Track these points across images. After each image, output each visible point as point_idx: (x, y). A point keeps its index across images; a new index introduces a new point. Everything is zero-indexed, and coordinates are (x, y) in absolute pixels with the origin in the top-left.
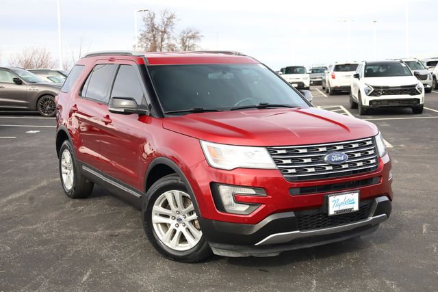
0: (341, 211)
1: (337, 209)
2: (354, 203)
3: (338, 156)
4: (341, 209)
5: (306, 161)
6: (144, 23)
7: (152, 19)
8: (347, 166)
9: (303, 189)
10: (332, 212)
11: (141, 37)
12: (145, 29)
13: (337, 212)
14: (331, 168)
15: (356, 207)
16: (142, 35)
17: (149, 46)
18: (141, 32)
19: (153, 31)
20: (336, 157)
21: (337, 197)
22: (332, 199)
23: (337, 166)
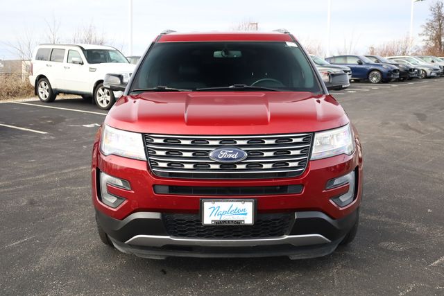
0: (224, 221)
1: (217, 218)
2: (246, 214)
3: (229, 153)
4: (222, 219)
5: (185, 154)
6: (430, 13)
7: (439, 8)
8: (243, 167)
9: (173, 189)
10: (207, 220)
11: (426, 25)
12: (432, 18)
13: (217, 222)
14: (217, 167)
15: (248, 220)
16: (427, 24)
17: (434, 35)
18: (428, 22)
19: (439, 20)
20: (225, 154)
21: (217, 204)
22: (208, 206)
23: (227, 165)
